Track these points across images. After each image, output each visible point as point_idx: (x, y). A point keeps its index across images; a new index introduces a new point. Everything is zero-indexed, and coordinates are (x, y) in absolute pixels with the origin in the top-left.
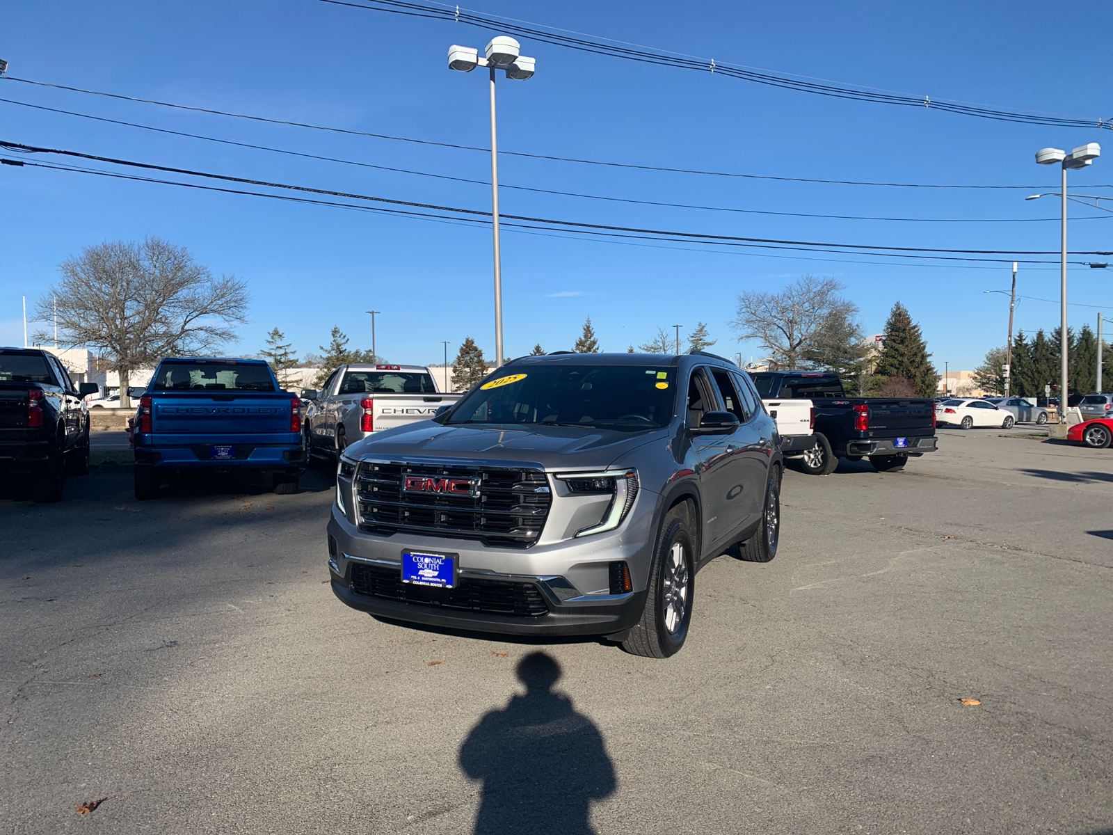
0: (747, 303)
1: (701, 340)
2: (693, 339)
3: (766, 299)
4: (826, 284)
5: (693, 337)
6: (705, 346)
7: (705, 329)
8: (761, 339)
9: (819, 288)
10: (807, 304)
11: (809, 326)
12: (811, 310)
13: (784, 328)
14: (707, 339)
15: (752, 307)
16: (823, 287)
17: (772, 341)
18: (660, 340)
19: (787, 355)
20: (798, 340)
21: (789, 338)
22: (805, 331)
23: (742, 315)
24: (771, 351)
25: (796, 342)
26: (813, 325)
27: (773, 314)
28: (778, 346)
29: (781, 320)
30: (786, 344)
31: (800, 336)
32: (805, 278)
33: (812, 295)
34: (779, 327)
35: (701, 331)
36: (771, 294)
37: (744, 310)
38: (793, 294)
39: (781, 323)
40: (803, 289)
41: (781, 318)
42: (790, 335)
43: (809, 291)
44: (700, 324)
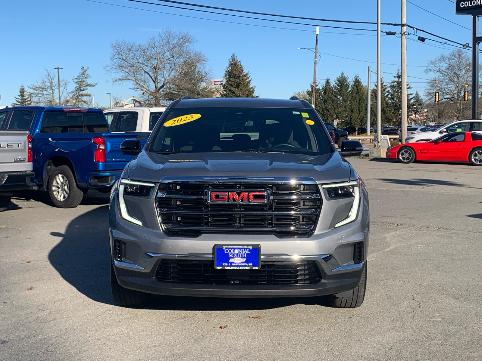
0: (119, 51)
1: (84, 81)
2: (77, 80)
3: (134, 48)
4: (182, 38)
5: (77, 79)
6: (88, 87)
7: (87, 72)
8: (133, 82)
9: (175, 41)
10: (168, 54)
11: (170, 72)
12: (172, 59)
13: (150, 73)
14: (89, 81)
15: (123, 54)
16: (179, 40)
17: (142, 84)
18: (47, 80)
19: (153, 96)
20: (162, 84)
21: (154, 82)
22: (167, 76)
23: (115, 60)
24: (141, 92)
25: (159, 85)
26: (174, 71)
27: (141, 61)
28: (146, 88)
29: (147, 66)
30: (152, 87)
31: (163, 80)
32: (165, 32)
33: (171, 46)
34: (146, 72)
35: (84, 73)
36: (138, 44)
37: (116, 56)
38: (157, 44)
39: (147, 69)
40: (164, 41)
41: (146, 64)
42: (155, 79)
43: (168, 43)
44: (82, 68)
